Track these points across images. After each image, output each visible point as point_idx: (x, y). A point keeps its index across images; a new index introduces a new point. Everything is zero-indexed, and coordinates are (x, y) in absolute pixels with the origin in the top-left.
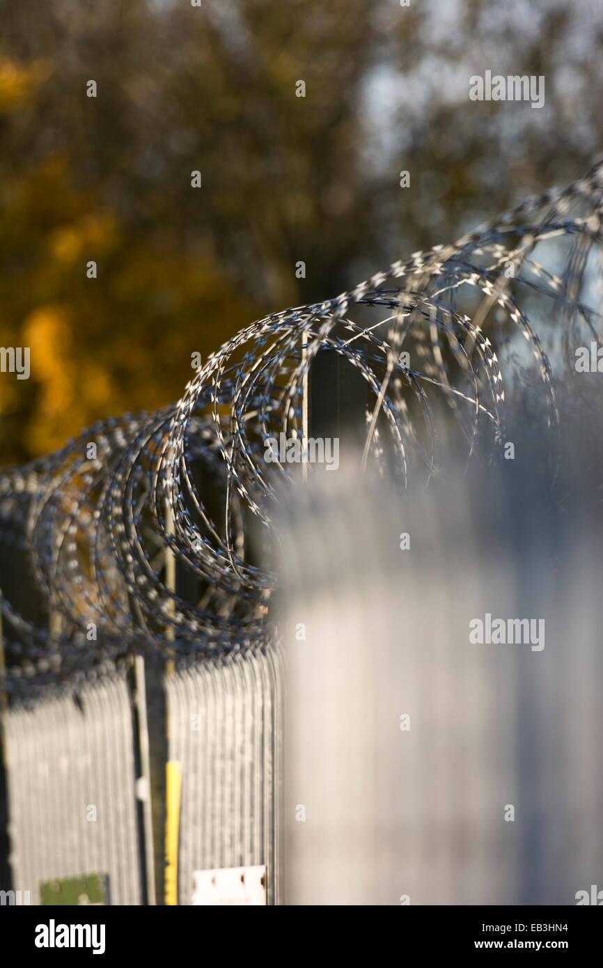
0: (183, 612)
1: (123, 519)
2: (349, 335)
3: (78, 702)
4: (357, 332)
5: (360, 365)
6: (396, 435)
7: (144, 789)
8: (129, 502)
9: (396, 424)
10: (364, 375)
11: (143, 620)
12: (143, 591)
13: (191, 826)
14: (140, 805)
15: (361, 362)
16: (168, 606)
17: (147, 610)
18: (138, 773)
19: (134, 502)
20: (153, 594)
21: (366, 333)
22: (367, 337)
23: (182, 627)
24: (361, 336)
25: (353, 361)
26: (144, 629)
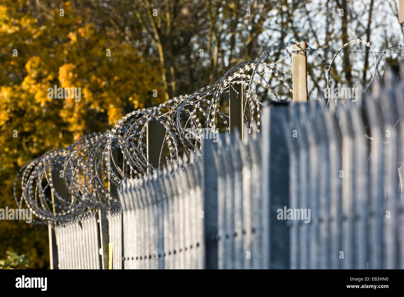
0: (112, 197)
1: (93, 168)
2: (160, 115)
3: (80, 224)
4: (161, 115)
5: (163, 123)
6: (174, 144)
7: (101, 251)
8: (95, 164)
9: (174, 141)
10: (165, 126)
11: (100, 199)
12: (100, 190)
13: (116, 263)
14: (100, 256)
15: (164, 122)
16: (108, 195)
17: (101, 196)
18: (100, 247)
19: (97, 164)
20: (103, 191)
21: (165, 115)
22: (165, 116)
23: (111, 201)
24: (163, 116)
25: (161, 122)
26: (100, 202)
